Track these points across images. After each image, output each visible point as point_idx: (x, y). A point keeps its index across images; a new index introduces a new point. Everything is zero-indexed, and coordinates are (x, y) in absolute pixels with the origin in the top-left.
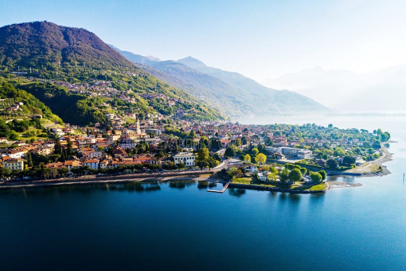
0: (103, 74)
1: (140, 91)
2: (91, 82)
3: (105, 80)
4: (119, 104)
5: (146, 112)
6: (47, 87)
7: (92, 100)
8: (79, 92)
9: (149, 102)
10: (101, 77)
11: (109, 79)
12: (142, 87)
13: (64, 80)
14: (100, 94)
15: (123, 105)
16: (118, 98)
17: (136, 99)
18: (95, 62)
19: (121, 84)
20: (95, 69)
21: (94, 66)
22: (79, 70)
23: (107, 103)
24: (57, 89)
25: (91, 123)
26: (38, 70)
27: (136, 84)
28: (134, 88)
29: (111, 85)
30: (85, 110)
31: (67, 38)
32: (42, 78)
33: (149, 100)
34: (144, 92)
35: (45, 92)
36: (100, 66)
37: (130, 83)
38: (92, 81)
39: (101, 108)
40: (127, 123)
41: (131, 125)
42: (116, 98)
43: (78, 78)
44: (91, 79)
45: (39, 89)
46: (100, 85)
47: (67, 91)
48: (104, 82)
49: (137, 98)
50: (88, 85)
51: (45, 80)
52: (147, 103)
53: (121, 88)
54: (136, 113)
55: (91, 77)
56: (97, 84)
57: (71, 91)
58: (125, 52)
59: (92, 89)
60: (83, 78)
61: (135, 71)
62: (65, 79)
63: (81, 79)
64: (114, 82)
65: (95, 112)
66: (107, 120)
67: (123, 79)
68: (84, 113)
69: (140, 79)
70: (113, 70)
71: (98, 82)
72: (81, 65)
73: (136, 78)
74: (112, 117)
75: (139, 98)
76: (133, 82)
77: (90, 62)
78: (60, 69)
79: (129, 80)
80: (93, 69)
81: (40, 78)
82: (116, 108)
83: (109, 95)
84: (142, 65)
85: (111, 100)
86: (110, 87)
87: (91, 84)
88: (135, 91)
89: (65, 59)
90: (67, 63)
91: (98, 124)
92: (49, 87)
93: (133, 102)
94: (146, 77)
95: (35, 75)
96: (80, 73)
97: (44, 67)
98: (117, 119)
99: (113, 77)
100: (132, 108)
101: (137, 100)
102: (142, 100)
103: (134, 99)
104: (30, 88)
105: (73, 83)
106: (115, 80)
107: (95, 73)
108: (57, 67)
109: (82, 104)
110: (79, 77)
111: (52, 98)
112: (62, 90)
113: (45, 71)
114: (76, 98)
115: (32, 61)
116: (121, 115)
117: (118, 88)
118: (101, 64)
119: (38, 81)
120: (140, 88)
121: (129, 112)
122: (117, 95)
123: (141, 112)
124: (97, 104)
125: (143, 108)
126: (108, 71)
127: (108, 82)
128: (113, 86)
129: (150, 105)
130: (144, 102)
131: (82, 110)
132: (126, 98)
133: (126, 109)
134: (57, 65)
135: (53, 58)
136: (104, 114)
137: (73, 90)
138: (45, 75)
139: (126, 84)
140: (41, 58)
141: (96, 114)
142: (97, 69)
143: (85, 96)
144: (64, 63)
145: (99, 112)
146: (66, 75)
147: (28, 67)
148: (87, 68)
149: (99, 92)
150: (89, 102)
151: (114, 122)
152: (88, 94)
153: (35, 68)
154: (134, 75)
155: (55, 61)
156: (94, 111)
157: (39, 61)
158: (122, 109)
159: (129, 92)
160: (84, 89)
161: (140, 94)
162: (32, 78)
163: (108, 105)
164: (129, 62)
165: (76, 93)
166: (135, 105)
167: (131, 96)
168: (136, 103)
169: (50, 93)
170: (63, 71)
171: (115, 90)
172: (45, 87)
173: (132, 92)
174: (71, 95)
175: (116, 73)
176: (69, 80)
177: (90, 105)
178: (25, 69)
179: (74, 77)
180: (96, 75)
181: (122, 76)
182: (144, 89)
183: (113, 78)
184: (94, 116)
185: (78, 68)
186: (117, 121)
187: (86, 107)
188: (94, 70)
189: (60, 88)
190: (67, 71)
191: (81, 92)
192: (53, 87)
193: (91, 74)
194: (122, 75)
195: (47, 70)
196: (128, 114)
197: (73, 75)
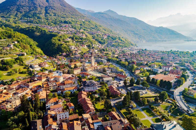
0: (67, 20)
1: (87, 29)
2: (61, 25)
3: (68, 24)
4: (76, 39)
5: (92, 43)
6: (36, 29)
7: (61, 37)
8: (54, 31)
10: (65, 22)
11: (70, 23)
13: (46, 24)
14: (65, 33)
15: (79, 39)
16: (76, 35)
18: (63, 13)
19: (76, 26)
20: (62, 17)
21: (62, 16)
22: (54, 18)
23: (69, 38)
24: (42, 30)
25: (60, 53)
26: (32, 19)
28: (83, 28)
29: (71, 27)
30: (57, 44)
32: (35, 23)
33: (93, 35)
34: (89, 30)
35: (35, 31)
36: (65, 16)
38: (61, 24)
39: (65, 42)
40: (82, 52)
41: (84, 54)
42: (74, 35)
43: (53, 23)
44: (60, 23)
45: (32, 30)
46: (65, 26)
47: (47, 31)
48: (67, 25)
49: (86, 34)
50: (59, 27)
51: (36, 25)
52: (92, 37)
53: (77, 28)
54: (86, 45)
55: (60, 22)
57: (49, 31)
59: (61, 29)
60: (56, 23)
61: (83, 18)
62: (47, 24)
63: (55, 23)
64: (73, 25)
65: (63, 46)
66: (70, 50)
67: (78, 23)
68: (56, 46)
69: (87, 23)
70: (72, 18)
71: (64, 25)
72: (55, 15)
73: (84, 22)
74: (73, 49)
76: (83, 24)
77: (60, 14)
78: (44, 18)
79: (81, 24)
80: (61, 17)
81: (33, 23)
82: (75, 41)
83: (70, 33)
84: (86, 15)
85: (72, 36)
86: (70, 28)
89: (46, 12)
90: (48, 15)
91: (64, 54)
92: (37, 29)
93: (84, 37)
95: (31, 22)
96: (54, 20)
97: (36, 17)
98: (76, 49)
99: (72, 22)
100: (84, 41)
102: (89, 35)
103: (84, 35)
104: (27, 29)
105: (51, 26)
106: (73, 24)
107: (63, 20)
108: (43, 17)
109: (55, 40)
110: (54, 22)
111: (39, 36)
112: (44, 31)
113: (36, 19)
114: (52, 36)
115: (30, 14)
116: (78, 46)
117: (75, 28)
118: (65, 14)
119: (34, 25)
121: (82, 44)
122: (74, 33)
123: (89, 44)
124: (64, 39)
125: (90, 41)
126: (70, 18)
127: (69, 25)
128: (72, 27)
131: (54, 44)
132: (80, 35)
133: (80, 42)
134: (42, 16)
135: (40, 12)
136: (68, 46)
137: (51, 30)
138: (36, 22)
139: (79, 26)
140: (34, 12)
141: (63, 47)
142: (64, 18)
143: (57, 34)
144: (46, 15)
145: (65, 45)
146: (47, 21)
147: (27, 18)
148: (58, 17)
149: (65, 31)
150: (59, 38)
151: (74, 52)
152: (59, 33)
153: (31, 18)
154: (83, 20)
155: (41, 14)
156: (62, 45)
157: (33, 14)
158: (78, 42)
159: (81, 31)
160: (57, 30)
161: (87, 31)
162: (29, 23)
163: (70, 39)
164: (80, 13)
165: (52, 32)
166: (85, 39)
167: (82, 33)
168: (86, 37)
169: (37, 32)
170: (46, 19)
171: (73, 29)
172: (35, 29)
173: (83, 30)
174: (49, 34)
175: (73, 20)
176: (49, 24)
177: (59, 40)
178: (26, 18)
179: (51, 22)
180: (63, 21)
181: (77, 21)
182: (89, 28)
183: (72, 23)
184: (62, 48)
185: (53, 18)
186: (76, 50)
187: (57, 42)
188: (62, 18)
189: (43, 29)
190: (48, 19)
191: (55, 31)
192: (39, 29)
193: (60, 20)
195: (38, 18)
196: (82, 46)
197: (51, 21)
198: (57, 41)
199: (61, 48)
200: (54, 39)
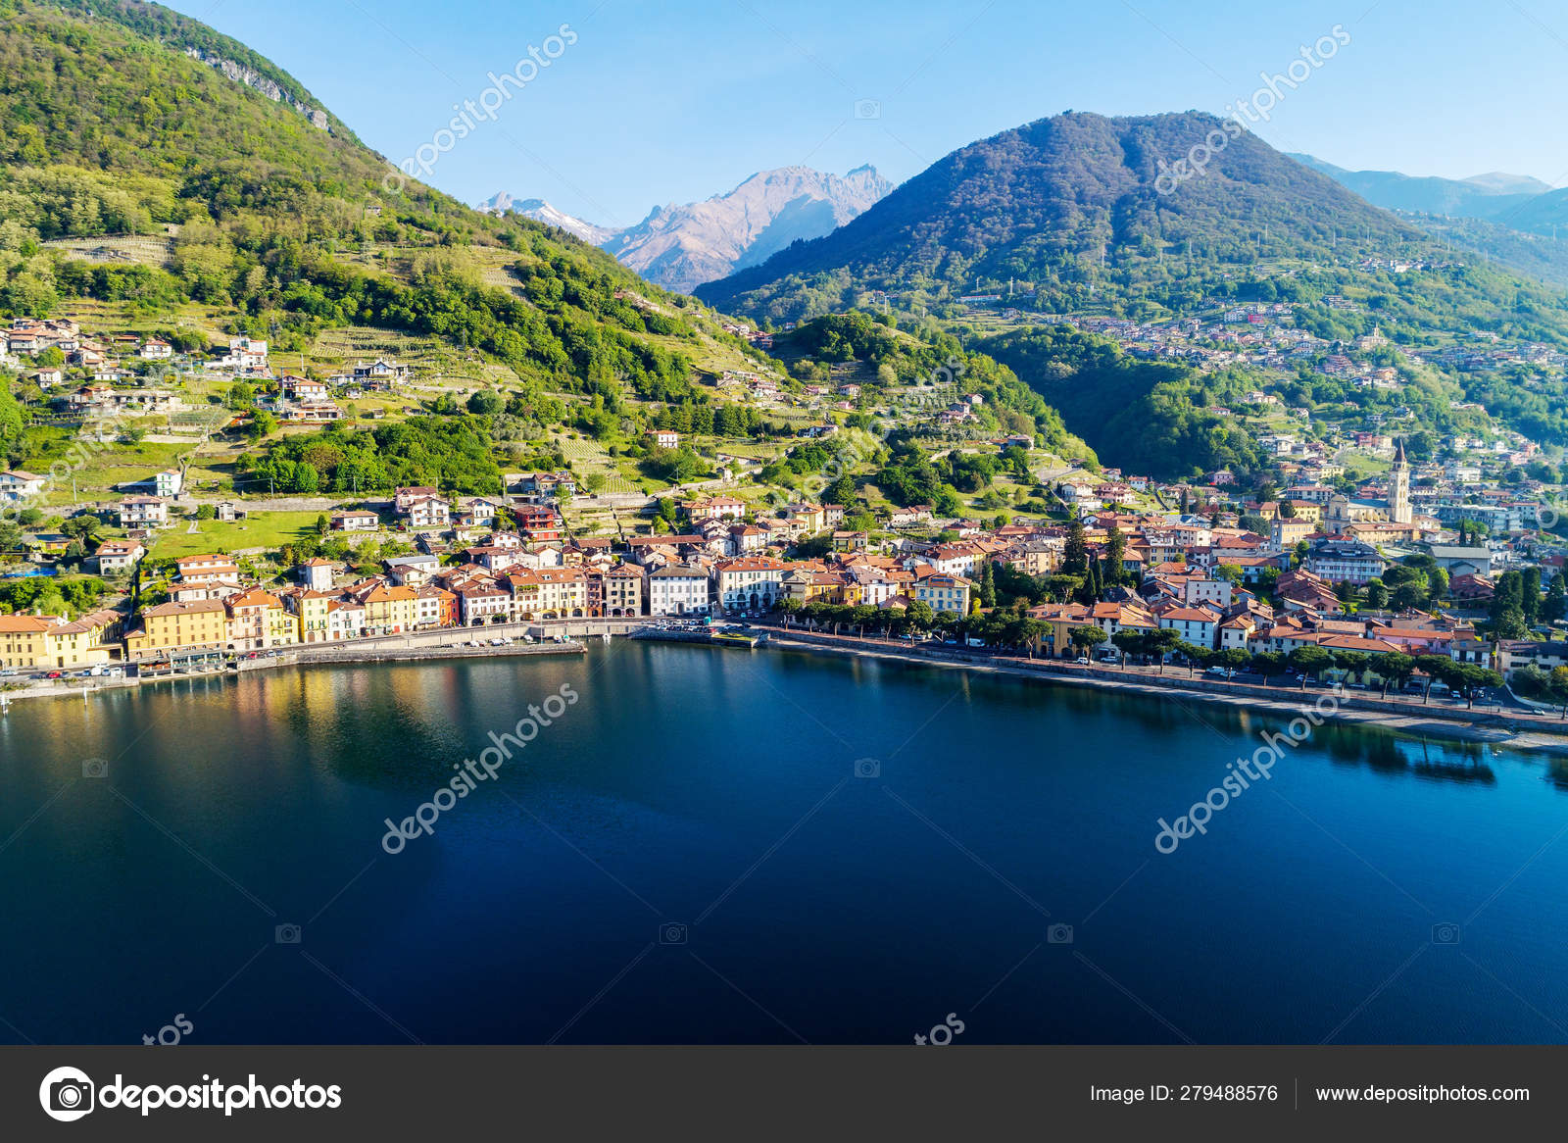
0: (1261, 278)
1: (1423, 335)
2: (1211, 312)
3: (1265, 299)
4: (1318, 396)
5: (1445, 429)
6: (1056, 339)
7: (1208, 382)
8: (1164, 351)
9: (1464, 385)
10: (1250, 291)
11: (1285, 293)
12: (1436, 320)
13: (1111, 313)
14: (1241, 358)
15: (1340, 400)
16: (1318, 372)
17: (1401, 372)
18: (1234, 231)
19: (1335, 312)
20: (1231, 259)
21: (1227, 249)
22: (1170, 271)
23: (1268, 391)
24: (1089, 347)
25: (1199, 472)
26: (1031, 286)
27: (1405, 305)
28: (1393, 326)
29: (1290, 320)
30: (1181, 420)
31: (1133, 157)
32: (1044, 310)
33: (1467, 376)
34: (1446, 340)
35: (1049, 356)
36: (1251, 246)
37: (1375, 303)
38: (1213, 307)
39: (1241, 411)
40: (1351, 476)
41: (1366, 482)
42: (1308, 371)
43: (1163, 303)
44: (1211, 300)
45: (1033, 348)
46: (1247, 320)
47: (1119, 352)
48: (1262, 308)
49: (1407, 367)
50: (1197, 323)
51: (1054, 317)
52: (1456, 387)
53: (1335, 327)
54: (1396, 434)
55: (1213, 293)
56: (1231, 317)
57: (1134, 352)
58: (1365, 175)
59: (1214, 337)
60: (1182, 300)
61: (1404, 251)
62: (1118, 308)
63: (1174, 303)
64: (1305, 306)
65: (1218, 428)
66: (1263, 460)
67: (1348, 289)
68: (1176, 430)
69: (1430, 283)
70: (1303, 255)
71: (1236, 310)
72: (1178, 249)
73: (1409, 282)
74: (1285, 449)
75: (1417, 366)
76: (1393, 298)
77: (1213, 236)
78: (1102, 275)
79: (1375, 294)
80: (1221, 260)
81: (1037, 310)
82: (1305, 413)
83: (1279, 360)
84: (1442, 221)
85: (1288, 378)
86: (1284, 326)
87: (1213, 321)
88: (1401, 339)
89: (1122, 236)
90: (1128, 250)
91: (1224, 475)
92: (1064, 341)
93: (1387, 382)
94: (1458, 274)
95: (1024, 303)
96: (1171, 280)
97: (1052, 271)
98: (1307, 455)
99: (1299, 287)
100: (1377, 411)
101: (1405, 377)
102: (1429, 376)
103: (1389, 374)
104: (1006, 345)
105: (1143, 320)
106: (1310, 298)
107: (1231, 275)
108: (1095, 269)
109: (1171, 398)
110: (1166, 296)
111: (1072, 378)
112: (1104, 349)
113: (1053, 285)
114: (1149, 376)
115: (1018, 255)
116: (1327, 440)
117: (1322, 330)
118: (1254, 237)
119: (1031, 322)
120: (1425, 324)
121: (1361, 427)
122: (1312, 359)
123: (1419, 429)
124: (1227, 396)
125: (1430, 413)
126: (1284, 262)
127: (1279, 308)
128: (1300, 321)
129: (1469, 397)
130: (1442, 388)
131: (1166, 421)
132: (1352, 371)
133: (1348, 415)
134: (1093, 261)
135: (1082, 237)
136: (1253, 435)
137: (1144, 347)
138: (1053, 300)
139: (1360, 312)
140: (1045, 242)
141: (1219, 436)
142: (1239, 261)
143: (1183, 366)
144: (1120, 251)
145: (1232, 427)
146: (1121, 294)
147: (1003, 279)
148: (1200, 259)
149: (1237, 351)
150: (1197, 389)
151: (1291, 470)
152: (1195, 361)
153: (1024, 277)
154: (1401, 269)
155: (1087, 247)
156: (1212, 423)
157: (1039, 254)
158: (1328, 416)
159: (1367, 345)
160: (1182, 341)
161: (1425, 348)
162: (1012, 312)
163: (1273, 400)
164: (1379, 216)
165: (1153, 356)
166: (1392, 399)
167: (1378, 359)
168: (1398, 389)
169: (1063, 361)
170: (1114, 279)
171: (1306, 337)
172: (1050, 340)
173: (1385, 342)
174: (1132, 365)
175: (1315, 269)
176: (1130, 312)
177: (1199, 400)
178: (995, 285)
179: (1149, 297)
180: (1231, 285)
181: (1341, 280)
182: (1444, 327)
183: (1303, 290)
184: (1214, 443)
185: (1166, 265)
186: (1305, 463)
187: (1185, 408)
188: (1226, 266)
189: (1099, 341)
190: (1125, 280)
191: (1171, 351)
192: (1076, 339)
193: (1212, 281)
194: (1344, 272)
195: (1063, 279)
196: (1357, 438)
197: (1145, 292)
198: (1186, 404)
199: (1207, 444)
200: (1169, 394)
